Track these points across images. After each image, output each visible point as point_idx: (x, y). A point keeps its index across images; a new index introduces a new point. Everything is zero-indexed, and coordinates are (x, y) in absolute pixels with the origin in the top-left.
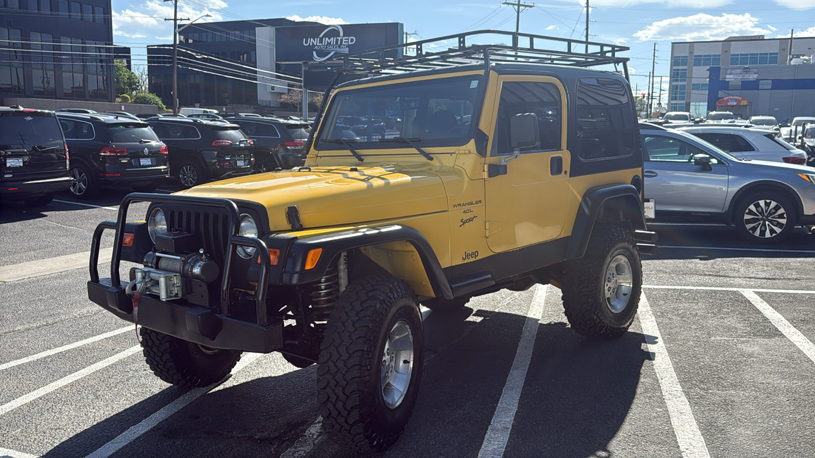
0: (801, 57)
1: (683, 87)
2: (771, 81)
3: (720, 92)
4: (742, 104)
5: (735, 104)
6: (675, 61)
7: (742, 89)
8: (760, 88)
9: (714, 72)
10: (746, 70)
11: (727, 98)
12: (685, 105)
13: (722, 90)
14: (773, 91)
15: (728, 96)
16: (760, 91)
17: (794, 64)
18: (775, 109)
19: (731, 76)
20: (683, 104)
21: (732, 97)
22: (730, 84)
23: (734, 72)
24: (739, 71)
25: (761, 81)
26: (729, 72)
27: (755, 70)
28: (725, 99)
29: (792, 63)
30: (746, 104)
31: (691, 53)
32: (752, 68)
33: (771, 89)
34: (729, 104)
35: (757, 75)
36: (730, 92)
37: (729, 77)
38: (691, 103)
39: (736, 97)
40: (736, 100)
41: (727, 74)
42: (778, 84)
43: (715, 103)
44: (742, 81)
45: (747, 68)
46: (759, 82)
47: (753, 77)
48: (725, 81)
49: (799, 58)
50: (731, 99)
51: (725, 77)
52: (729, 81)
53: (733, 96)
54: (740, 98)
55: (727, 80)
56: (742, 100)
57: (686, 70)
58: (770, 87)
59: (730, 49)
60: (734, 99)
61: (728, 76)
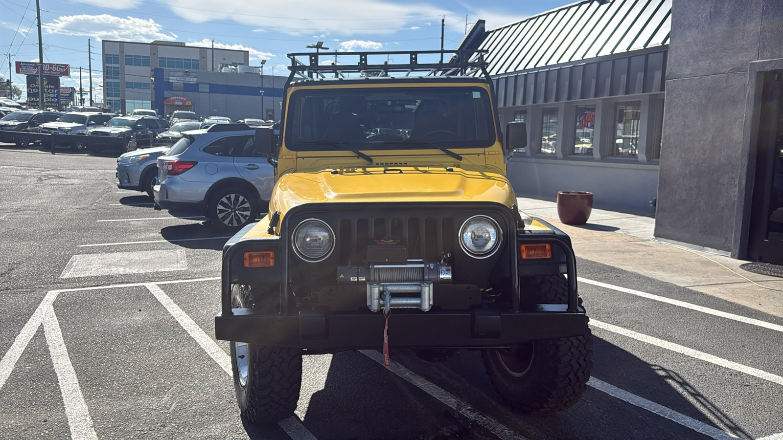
0: (229, 67)
1: (117, 84)
2: (208, 85)
3: (165, 92)
4: (187, 104)
5: (181, 104)
6: (107, 59)
7: (184, 91)
8: (200, 91)
9: (158, 73)
10: (187, 74)
11: (174, 98)
12: (120, 102)
13: (167, 90)
14: (211, 94)
15: (173, 97)
16: (200, 93)
17: (226, 72)
18: (214, 110)
19: (175, 78)
20: (119, 100)
21: (177, 98)
22: (174, 85)
23: (176, 74)
24: (181, 74)
25: (200, 85)
26: (171, 73)
27: (194, 74)
28: (172, 98)
29: (224, 70)
30: (190, 104)
31: (122, 52)
32: (191, 73)
33: (209, 93)
34: (175, 103)
35: (196, 79)
36: (175, 93)
37: (172, 79)
38: (126, 101)
39: (181, 98)
40: (182, 101)
41: (170, 76)
42: (214, 89)
43: (163, 102)
44: (184, 83)
45: (187, 72)
46: (198, 86)
47: (193, 80)
48: (169, 82)
49: (228, 67)
50: (177, 99)
51: (169, 77)
52: (172, 83)
53: (178, 96)
54: (185, 99)
55: (171, 81)
56: (187, 100)
57: (118, 68)
58: (208, 91)
59: (157, 52)
60: (179, 99)
61: (170, 78)
